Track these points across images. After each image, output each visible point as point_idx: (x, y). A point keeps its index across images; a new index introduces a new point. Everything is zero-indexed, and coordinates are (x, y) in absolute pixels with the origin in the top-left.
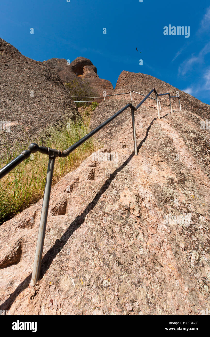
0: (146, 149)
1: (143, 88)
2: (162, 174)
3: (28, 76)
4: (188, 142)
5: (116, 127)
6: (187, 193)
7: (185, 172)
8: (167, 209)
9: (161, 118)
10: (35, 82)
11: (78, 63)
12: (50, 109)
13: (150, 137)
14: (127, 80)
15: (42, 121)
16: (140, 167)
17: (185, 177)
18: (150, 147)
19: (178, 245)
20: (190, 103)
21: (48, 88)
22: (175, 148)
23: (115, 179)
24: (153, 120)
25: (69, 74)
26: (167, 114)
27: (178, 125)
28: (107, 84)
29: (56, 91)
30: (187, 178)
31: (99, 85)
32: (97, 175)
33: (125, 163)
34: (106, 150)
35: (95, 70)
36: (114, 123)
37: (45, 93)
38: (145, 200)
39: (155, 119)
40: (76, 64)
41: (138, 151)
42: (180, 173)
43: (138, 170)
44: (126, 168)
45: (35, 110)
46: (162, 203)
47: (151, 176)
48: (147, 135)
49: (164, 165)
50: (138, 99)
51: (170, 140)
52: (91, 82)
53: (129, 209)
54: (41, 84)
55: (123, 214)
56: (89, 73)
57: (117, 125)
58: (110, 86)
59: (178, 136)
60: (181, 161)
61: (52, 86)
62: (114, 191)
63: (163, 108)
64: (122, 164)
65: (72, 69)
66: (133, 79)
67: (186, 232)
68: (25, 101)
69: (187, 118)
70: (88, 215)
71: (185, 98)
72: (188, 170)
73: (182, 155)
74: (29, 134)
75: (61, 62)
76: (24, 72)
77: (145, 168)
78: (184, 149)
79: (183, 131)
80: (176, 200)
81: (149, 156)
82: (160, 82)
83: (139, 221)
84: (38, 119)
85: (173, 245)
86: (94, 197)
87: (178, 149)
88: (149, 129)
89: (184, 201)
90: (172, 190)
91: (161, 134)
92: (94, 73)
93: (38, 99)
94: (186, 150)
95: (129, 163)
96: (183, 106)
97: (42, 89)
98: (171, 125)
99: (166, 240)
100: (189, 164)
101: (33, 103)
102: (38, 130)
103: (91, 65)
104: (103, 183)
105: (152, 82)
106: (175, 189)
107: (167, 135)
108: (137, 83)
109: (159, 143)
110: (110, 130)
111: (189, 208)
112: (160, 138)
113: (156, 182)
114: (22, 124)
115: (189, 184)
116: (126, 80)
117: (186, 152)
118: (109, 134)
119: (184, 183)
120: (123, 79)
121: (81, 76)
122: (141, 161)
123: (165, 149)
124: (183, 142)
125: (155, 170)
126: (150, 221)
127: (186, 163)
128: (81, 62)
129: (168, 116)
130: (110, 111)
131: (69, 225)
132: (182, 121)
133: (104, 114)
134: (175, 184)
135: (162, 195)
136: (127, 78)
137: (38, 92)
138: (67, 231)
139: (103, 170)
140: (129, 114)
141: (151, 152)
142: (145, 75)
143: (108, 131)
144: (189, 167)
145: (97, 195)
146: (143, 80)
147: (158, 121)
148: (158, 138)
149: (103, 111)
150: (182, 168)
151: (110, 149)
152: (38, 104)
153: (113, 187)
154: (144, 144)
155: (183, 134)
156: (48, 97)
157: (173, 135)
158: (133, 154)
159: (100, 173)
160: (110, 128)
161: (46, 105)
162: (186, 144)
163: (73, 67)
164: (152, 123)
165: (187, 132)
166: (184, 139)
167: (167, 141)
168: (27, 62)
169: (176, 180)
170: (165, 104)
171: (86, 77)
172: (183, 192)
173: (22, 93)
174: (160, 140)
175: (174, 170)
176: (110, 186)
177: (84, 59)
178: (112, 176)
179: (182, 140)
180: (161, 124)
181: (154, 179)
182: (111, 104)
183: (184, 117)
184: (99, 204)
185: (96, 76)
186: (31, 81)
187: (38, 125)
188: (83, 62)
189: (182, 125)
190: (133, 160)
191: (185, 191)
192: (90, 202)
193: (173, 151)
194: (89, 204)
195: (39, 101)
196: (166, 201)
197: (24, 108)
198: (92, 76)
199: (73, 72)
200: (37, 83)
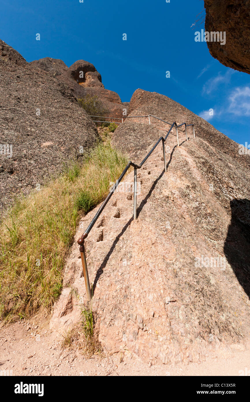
0: (172, 168)
1: (159, 110)
2: (183, 183)
3: (45, 92)
4: (199, 165)
5: (141, 150)
6: (197, 193)
7: (196, 182)
8: (186, 199)
9: (180, 145)
10: (55, 100)
11: (79, 67)
12: (75, 130)
13: (173, 160)
14: (143, 100)
15: (73, 142)
16: (169, 178)
17: (196, 185)
18: (174, 167)
19: (191, 214)
20: (203, 129)
21: (68, 106)
22: (190, 168)
23: (157, 184)
24: (174, 147)
25: (69, 81)
26: (184, 142)
27: (192, 152)
28: (114, 97)
29: (77, 110)
30: (197, 185)
31: (106, 97)
32: (144, 183)
33: (161, 176)
34: (144, 168)
35: (100, 78)
36: (138, 146)
37: (67, 112)
38: (175, 195)
39: (176, 146)
40: (76, 69)
41: (167, 170)
42: (193, 183)
43: (169, 180)
44: (162, 178)
45: (62, 130)
46: (184, 197)
47: (177, 183)
48: (171, 158)
49: (183, 178)
50: (156, 123)
51: (187, 163)
52: (95, 93)
53: (168, 197)
54: (60, 101)
55: (165, 199)
56: (93, 81)
57: (141, 148)
58: (118, 100)
59: (192, 161)
60: (194, 176)
61: (72, 105)
62: (158, 190)
63: (179, 133)
64: (158, 177)
65: (72, 74)
66: (149, 99)
67: (195, 209)
68: (51, 120)
69: (199, 146)
70: (148, 199)
71: (198, 124)
72: (198, 181)
73: (194, 172)
74: (66, 153)
75: (57, 63)
76: (40, 87)
77: (173, 179)
78: (196, 169)
79: (195, 157)
80: (191, 195)
81: (174, 172)
82: (175, 105)
83: (173, 202)
84: (68, 139)
85: (189, 213)
86: (149, 192)
87: (192, 169)
88: (172, 154)
89: (195, 196)
90: (189, 191)
91: (181, 158)
92: (99, 82)
93: (62, 118)
94: (197, 169)
95: (163, 176)
96: (197, 133)
97: (62, 107)
98: (188, 152)
99: (186, 211)
100: (199, 179)
101: (58, 123)
102: (72, 150)
103: (94, 71)
104: (151, 186)
105: (167, 104)
106: (190, 191)
107: (185, 159)
108: (153, 104)
109: (180, 164)
110: (136, 153)
111: (197, 200)
112: (180, 161)
113: (180, 187)
114: (57, 144)
115: (198, 189)
116: (141, 99)
117: (197, 171)
118: (135, 156)
119: (195, 188)
120: (139, 99)
121: (83, 83)
122: (170, 175)
123: (184, 169)
124: (196, 165)
125: (179, 181)
126: (178, 203)
127: (197, 177)
128: (82, 66)
129: (184, 143)
130: (132, 134)
131: (140, 203)
132: (195, 148)
133: (126, 137)
134: (190, 188)
135: (183, 193)
136: (143, 98)
137: (60, 111)
138: (140, 205)
139: (148, 180)
140: (149, 138)
141: (175, 170)
142: (160, 95)
143: (134, 153)
144: (198, 180)
145: (150, 191)
146: (159, 101)
147: (178, 148)
148: (179, 161)
149: (125, 134)
150: (194, 180)
151: (146, 168)
152: (63, 124)
153: (157, 188)
154: (170, 164)
155: (196, 159)
156: (70, 117)
157: (189, 159)
158: (164, 171)
159: (146, 181)
160: (135, 151)
161: (70, 125)
162: (197, 166)
163: (73, 71)
164: (174, 150)
165: (198, 157)
166: (196, 163)
167: (185, 163)
168: (37, 74)
169: (191, 186)
170: (181, 129)
171: (89, 86)
172: (194, 192)
173: (45, 112)
174: (181, 162)
175: (189, 181)
176: (155, 187)
177: (87, 64)
178: (155, 183)
179: (194, 163)
180: (181, 151)
181: (179, 185)
182: (132, 127)
183: (196, 144)
184: (152, 195)
185: (102, 86)
186: (50, 98)
187: (70, 146)
188: (85, 66)
189: (195, 152)
190: (165, 174)
191: (195, 192)
192: (147, 194)
193: (189, 170)
194: (147, 195)
195: (63, 121)
196: (186, 196)
197: (52, 128)
198: (97, 85)
199: (73, 79)
200: (56, 101)
